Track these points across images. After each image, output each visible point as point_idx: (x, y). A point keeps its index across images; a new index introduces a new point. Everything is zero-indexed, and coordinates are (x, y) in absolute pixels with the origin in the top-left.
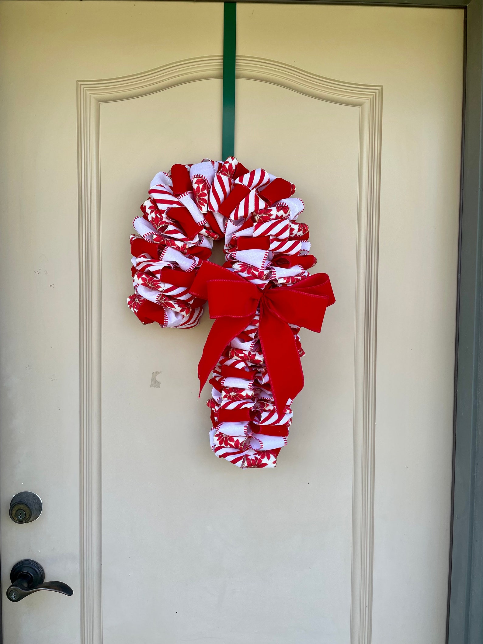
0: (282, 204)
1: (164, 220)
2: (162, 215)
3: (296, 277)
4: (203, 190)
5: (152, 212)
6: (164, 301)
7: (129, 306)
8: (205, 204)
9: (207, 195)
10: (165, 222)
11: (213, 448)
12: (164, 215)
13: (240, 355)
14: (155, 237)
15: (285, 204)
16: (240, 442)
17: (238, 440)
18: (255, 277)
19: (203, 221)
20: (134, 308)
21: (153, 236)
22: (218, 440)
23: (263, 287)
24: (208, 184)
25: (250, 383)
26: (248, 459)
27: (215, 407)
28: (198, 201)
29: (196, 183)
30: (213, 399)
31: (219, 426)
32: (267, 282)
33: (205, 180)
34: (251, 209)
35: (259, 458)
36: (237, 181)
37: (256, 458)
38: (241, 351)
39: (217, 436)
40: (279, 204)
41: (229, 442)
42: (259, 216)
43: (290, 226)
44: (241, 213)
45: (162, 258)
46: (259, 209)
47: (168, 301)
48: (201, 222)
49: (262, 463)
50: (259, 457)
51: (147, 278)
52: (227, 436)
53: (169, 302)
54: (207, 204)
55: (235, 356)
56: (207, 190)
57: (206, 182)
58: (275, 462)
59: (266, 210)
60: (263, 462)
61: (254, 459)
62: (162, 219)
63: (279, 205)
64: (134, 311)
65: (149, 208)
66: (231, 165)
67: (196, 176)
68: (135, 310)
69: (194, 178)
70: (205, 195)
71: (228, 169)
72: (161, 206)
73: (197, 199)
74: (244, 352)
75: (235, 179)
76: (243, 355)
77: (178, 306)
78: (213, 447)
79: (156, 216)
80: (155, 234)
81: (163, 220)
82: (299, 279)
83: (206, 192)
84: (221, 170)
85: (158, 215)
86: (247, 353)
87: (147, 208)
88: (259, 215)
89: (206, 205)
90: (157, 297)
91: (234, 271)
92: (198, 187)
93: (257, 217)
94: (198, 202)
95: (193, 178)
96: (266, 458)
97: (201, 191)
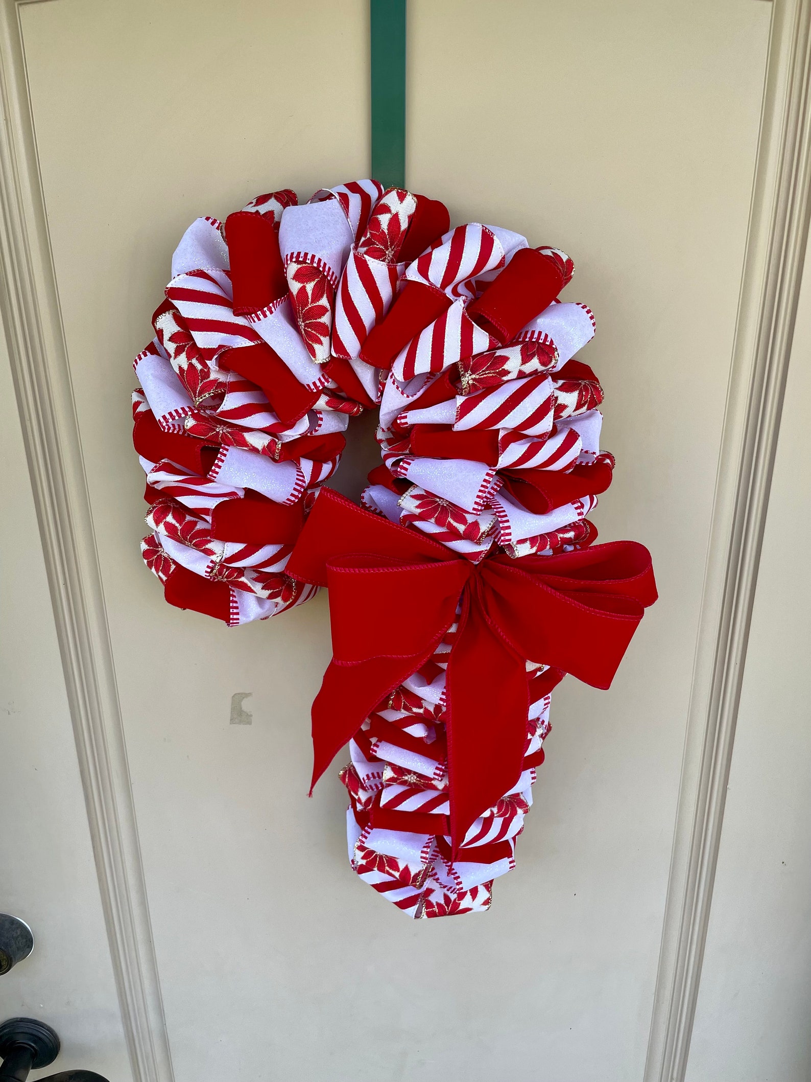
0: (536, 335)
1: (213, 376)
2: (208, 362)
3: (561, 535)
4: (317, 296)
5: (178, 352)
6: (226, 579)
7: (146, 561)
8: (322, 338)
9: (329, 309)
10: (215, 381)
11: (353, 866)
12: (212, 364)
13: (415, 709)
14: (190, 423)
15: (546, 336)
16: (412, 874)
17: (406, 869)
18: (454, 535)
19: (319, 380)
20: (157, 571)
21: (186, 421)
22: (363, 857)
23: (475, 560)
24: (329, 278)
26: (429, 905)
27: (358, 791)
28: (304, 330)
29: (297, 277)
30: (354, 767)
32: (485, 547)
33: (321, 269)
34: (452, 354)
35: (452, 899)
36: (413, 273)
37: (447, 898)
38: (417, 701)
39: (360, 848)
40: (529, 335)
41: (387, 867)
42: (474, 376)
43: (557, 398)
44: (423, 365)
45: (214, 475)
46: (473, 354)
47: (235, 578)
48: (314, 383)
49: (459, 909)
50: (453, 897)
51: (177, 525)
52: (382, 854)
53: (240, 580)
54: (328, 338)
55: (401, 708)
56: (327, 297)
57: (326, 274)
58: (487, 902)
59: (493, 360)
60: (461, 907)
61: (442, 902)
62: (207, 374)
63: (527, 340)
64: (159, 576)
65: (171, 339)
66: (395, 220)
67: (294, 260)
68: (161, 574)
69: (289, 262)
70: (322, 311)
71: (386, 231)
72: (203, 339)
73: (302, 324)
74: (425, 705)
75: (407, 266)
76: (421, 710)
77: (262, 589)
78: (353, 861)
79: (191, 366)
80: (190, 413)
81: (209, 377)
82: (570, 538)
83: (324, 302)
84: (368, 235)
85: (194, 361)
86: (431, 708)
87: (166, 336)
88: (473, 373)
89: (325, 340)
90: (209, 570)
91: (402, 515)
92: (303, 290)
93: (468, 379)
94: (302, 330)
95: (287, 264)
96: (469, 896)
97: (310, 300)
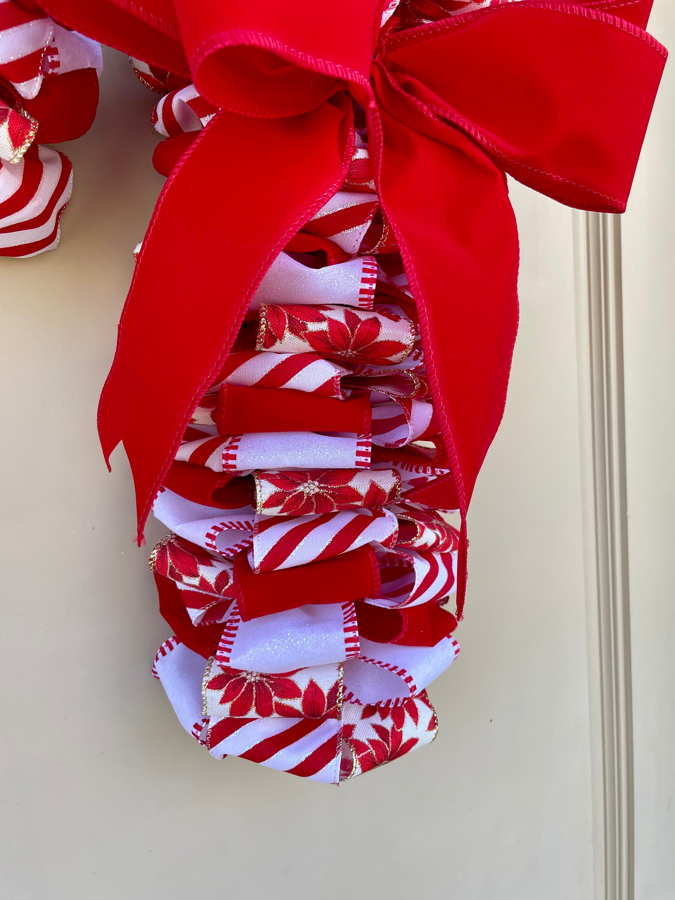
11: (199, 733)
13: (313, 327)
16: (326, 693)
17: (313, 685)
22: (223, 701)
25: (359, 444)
26: (359, 747)
27: (197, 569)
30: (179, 539)
31: (228, 646)
35: (389, 729)
37: (379, 729)
38: (317, 308)
39: (215, 684)
41: (275, 699)
49: (402, 743)
50: (388, 723)
52: (262, 675)
55: (287, 334)
58: (433, 725)
60: (405, 739)
61: (376, 737)
74: (326, 313)
76: (324, 326)
78: (197, 726)
86: (339, 316)
96: (408, 718)
